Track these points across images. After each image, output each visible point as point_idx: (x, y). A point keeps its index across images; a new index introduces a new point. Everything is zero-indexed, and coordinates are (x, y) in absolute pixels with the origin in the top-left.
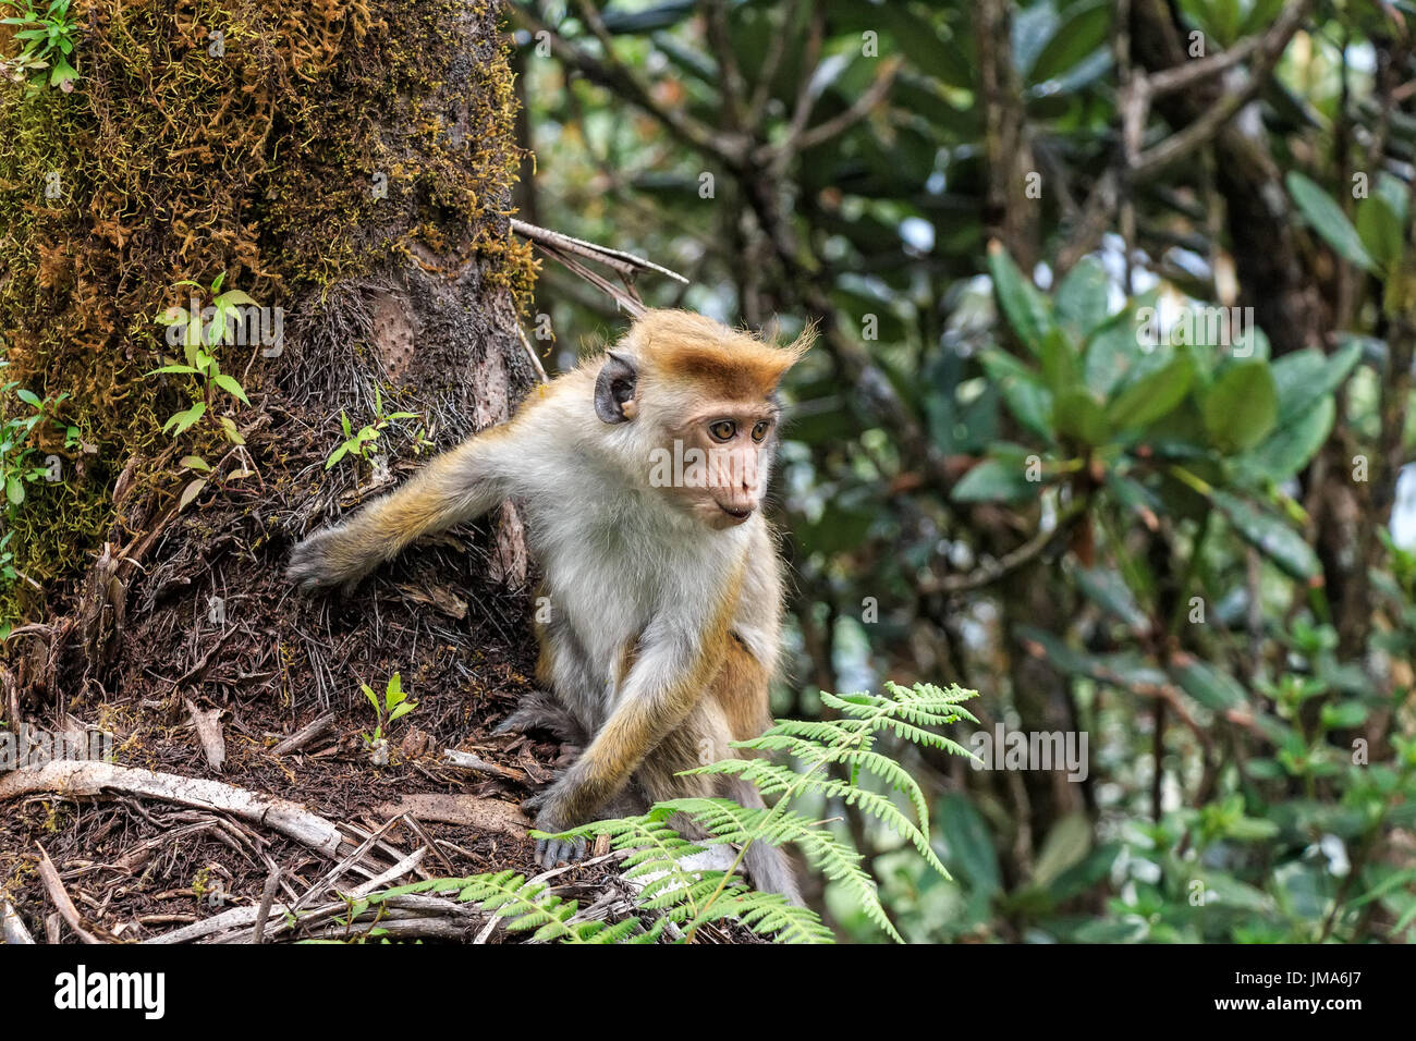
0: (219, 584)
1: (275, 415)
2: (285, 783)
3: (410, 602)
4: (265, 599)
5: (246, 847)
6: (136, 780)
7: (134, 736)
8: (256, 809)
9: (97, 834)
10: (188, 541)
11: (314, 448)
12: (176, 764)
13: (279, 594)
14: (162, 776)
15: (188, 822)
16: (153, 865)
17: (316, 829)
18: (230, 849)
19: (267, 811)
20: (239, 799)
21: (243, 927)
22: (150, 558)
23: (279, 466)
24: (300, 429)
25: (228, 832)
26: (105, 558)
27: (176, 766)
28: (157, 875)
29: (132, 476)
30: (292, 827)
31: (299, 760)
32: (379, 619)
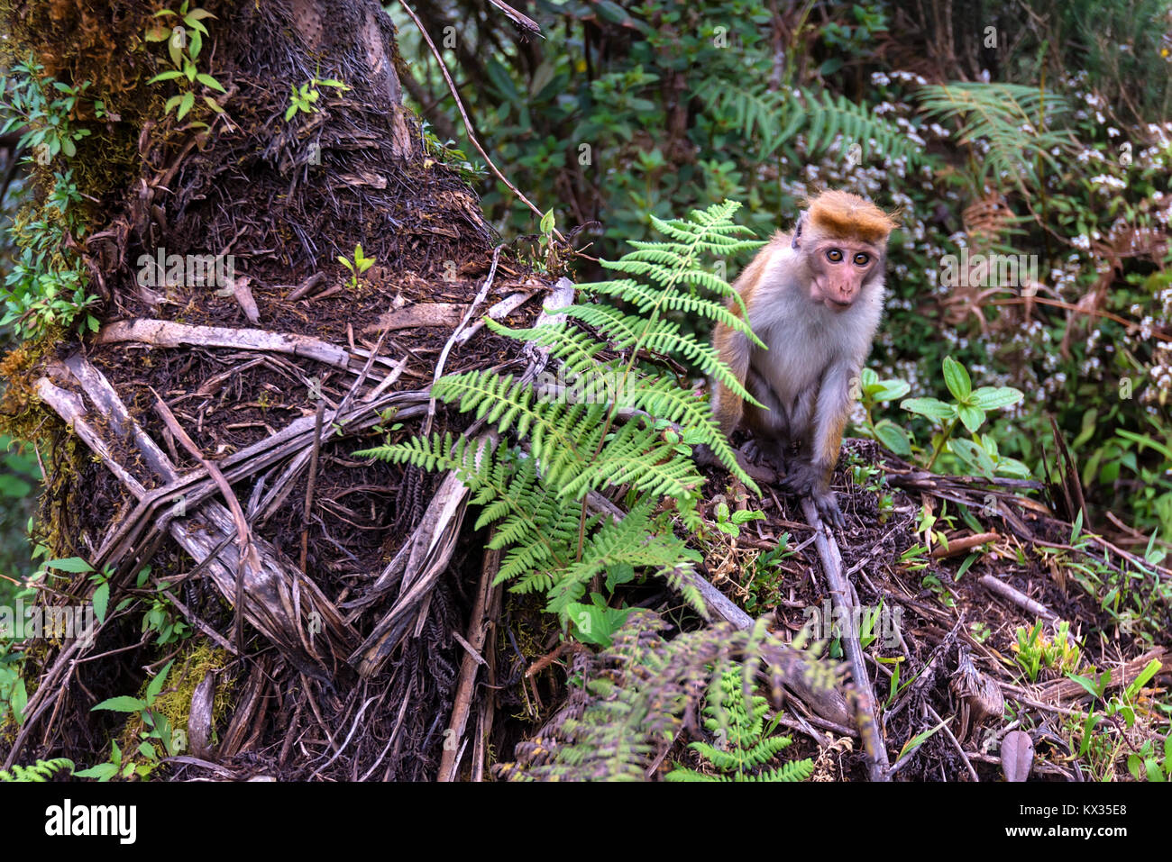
0: (226, 196)
1: (239, 84)
2: (302, 324)
3: (352, 186)
4: (257, 199)
5: (287, 372)
6: (201, 335)
7: (192, 303)
8: (288, 347)
9: (182, 370)
10: (199, 172)
11: (271, 103)
12: (225, 320)
13: (268, 196)
14: (219, 330)
15: (245, 361)
16: (227, 390)
17: (330, 353)
18: (276, 373)
19: (296, 347)
20: (275, 341)
21: (306, 433)
22: (173, 184)
23: (251, 116)
24: (259, 92)
25: (273, 363)
26: (144, 191)
27: (227, 322)
28: (232, 396)
29: (149, 135)
30: (315, 354)
31: (305, 303)
32: (337, 203)
